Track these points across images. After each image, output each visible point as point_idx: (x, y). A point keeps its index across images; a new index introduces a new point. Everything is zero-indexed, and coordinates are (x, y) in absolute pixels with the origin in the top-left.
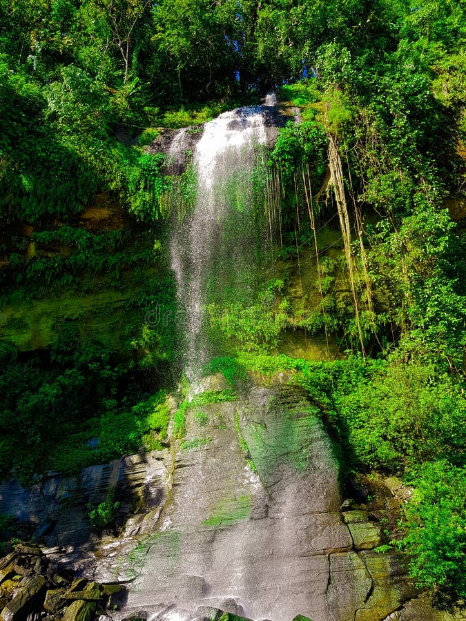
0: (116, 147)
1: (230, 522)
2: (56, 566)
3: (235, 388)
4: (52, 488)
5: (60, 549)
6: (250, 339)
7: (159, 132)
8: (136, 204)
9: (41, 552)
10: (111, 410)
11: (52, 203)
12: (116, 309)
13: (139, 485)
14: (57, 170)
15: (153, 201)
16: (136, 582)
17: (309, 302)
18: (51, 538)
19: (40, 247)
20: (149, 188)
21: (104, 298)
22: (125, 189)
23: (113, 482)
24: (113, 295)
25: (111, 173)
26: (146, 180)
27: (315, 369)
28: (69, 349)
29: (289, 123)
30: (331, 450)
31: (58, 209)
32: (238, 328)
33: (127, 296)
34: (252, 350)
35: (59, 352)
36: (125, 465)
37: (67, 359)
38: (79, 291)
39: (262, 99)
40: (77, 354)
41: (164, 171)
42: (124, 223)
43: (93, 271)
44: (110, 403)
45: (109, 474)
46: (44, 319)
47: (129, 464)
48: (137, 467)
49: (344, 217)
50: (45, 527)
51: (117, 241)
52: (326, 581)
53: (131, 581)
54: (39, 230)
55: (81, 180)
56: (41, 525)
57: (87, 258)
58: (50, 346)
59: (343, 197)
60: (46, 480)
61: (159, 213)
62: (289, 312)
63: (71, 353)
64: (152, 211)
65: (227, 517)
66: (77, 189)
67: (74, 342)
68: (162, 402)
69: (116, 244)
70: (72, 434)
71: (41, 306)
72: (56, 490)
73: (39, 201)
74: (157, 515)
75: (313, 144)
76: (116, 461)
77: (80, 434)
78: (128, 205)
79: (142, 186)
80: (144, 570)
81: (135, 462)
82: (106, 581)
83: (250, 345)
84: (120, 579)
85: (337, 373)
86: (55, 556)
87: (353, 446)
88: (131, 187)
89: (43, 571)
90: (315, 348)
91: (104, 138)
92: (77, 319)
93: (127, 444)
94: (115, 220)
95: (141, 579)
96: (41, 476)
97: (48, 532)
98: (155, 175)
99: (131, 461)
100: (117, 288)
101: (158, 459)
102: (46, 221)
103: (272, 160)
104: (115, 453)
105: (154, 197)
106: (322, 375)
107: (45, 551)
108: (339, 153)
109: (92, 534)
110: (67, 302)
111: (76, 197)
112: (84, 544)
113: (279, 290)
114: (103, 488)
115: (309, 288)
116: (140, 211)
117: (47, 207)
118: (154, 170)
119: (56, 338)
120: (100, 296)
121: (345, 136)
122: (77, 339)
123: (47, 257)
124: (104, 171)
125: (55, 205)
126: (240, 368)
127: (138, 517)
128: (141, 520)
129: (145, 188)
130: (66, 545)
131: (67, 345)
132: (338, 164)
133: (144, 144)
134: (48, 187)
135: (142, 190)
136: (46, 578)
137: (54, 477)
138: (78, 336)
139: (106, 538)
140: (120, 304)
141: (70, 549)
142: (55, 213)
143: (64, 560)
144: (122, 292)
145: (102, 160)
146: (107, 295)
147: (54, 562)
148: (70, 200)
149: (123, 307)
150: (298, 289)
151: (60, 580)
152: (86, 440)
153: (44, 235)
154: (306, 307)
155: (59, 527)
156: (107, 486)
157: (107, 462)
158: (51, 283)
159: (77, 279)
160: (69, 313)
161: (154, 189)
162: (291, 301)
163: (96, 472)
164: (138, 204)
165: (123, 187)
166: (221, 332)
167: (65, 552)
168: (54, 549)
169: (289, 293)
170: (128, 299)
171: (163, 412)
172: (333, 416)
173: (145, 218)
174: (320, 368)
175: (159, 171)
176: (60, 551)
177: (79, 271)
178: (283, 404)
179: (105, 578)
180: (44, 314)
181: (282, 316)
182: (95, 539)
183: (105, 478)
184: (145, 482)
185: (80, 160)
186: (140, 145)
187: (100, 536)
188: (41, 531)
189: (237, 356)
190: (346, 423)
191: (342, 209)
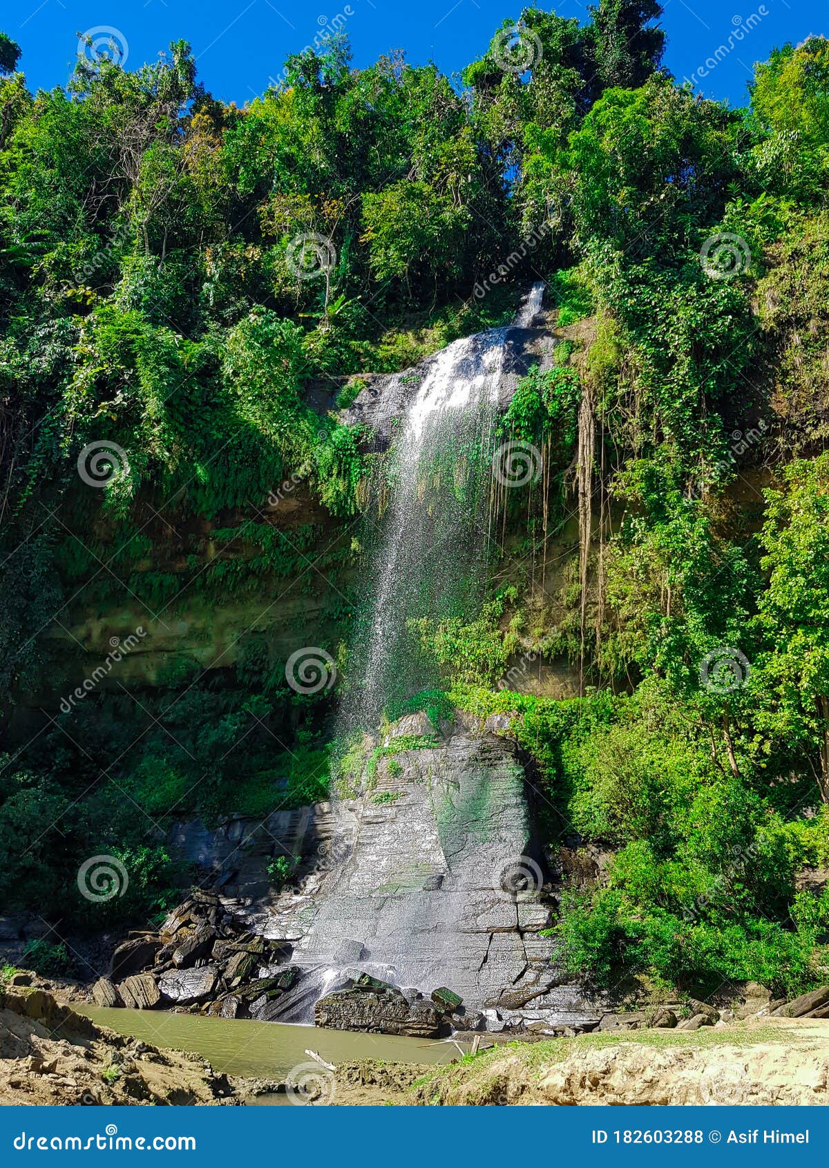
0: (306, 416)
1: (407, 891)
2: (230, 918)
3: (440, 733)
4: (237, 833)
5: (238, 901)
6: (469, 666)
7: (365, 383)
8: (329, 493)
9: (219, 903)
10: (305, 744)
11: (231, 496)
12: (308, 621)
13: (327, 838)
14: (236, 453)
15: (349, 491)
16: (303, 941)
17: (550, 616)
18: (231, 889)
19: (219, 547)
20: (344, 473)
21: (293, 607)
22: (315, 474)
23: (301, 832)
24: (305, 603)
25: (299, 454)
26: (341, 462)
27: (544, 711)
28: (256, 668)
29: (532, 369)
30: (524, 821)
31: (238, 502)
32: (456, 651)
33: (322, 605)
34: (471, 681)
35: (245, 671)
36: (315, 814)
37: (255, 679)
38: (266, 598)
39: (524, 298)
40: (265, 674)
41: (363, 449)
42: (315, 515)
43: (281, 575)
44: (303, 735)
45: (298, 822)
46: (228, 630)
47: (318, 812)
48: (327, 816)
49: (585, 514)
50: (228, 876)
51: (307, 540)
52: (482, 960)
53: (297, 940)
54: (219, 527)
55: (263, 467)
56: (224, 872)
57: (272, 560)
58: (235, 663)
59: (588, 486)
60: (230, 823)
61: (355, 508)
62: (523, 631)
63: (260, 672)
64: (346, 503)
65: (404, 884)
66: (259, 478)
67: (262, 661)
68: (359, 742)
69: (306, 543)
70: (260, 770)
71: (226, 614)
72: (241, 835)
73: (217, 495)
74: (338, 875)
75: (560, 403)
76: (306, 808)
77: (269, 772)
78: (318, 496)
79: (335, 471)
80: (311, 931)
81: (325, 810)
82: (274, 937)
83: (468, 674)
84: (288, 937)
85: (573, 716)
86: (234, 908)
87: (572, 813)
88: (323, 473)
89: (218, 922)
90: (556, 679)
91: (293, 404)
92: (264, 631)
93: (317, 789)
94: (306, 512)
95: (307, 939)
96: (226, 818)
97: (228, 882)
98: (352, 455)
99: (321, 810)
100: (310, 596)
101: (350, 810)
102: (225, 517)
103: (504, 427)
104: (304, 798)
105: (349, 485)
106: (552, 719)
107: (224, 902)
108: (594, 416)
109: (271, 889)
110: (253, 610)
111: (259, 487)
112: (262, 897)
113: (512, 601)
114: (289, 839)
115: (551, 598)
116: (333, 503)
117: (225, 501)
118: (351, 449)
119: (242, 654)
120: (291, 605)
121: (606, 389)
122: (264, 657)
123: (228, 559)
124: (290, 453)
125: (235, 497)
126: (450, 706)
127: (319, 875)
128: (322, 878)
129: (339, 473)
130: (245, 898)
131: (254, 663)
132: (589, 434)
133: (344, 407)
134: (227, 476)
135: (335, 476)
136: (218, 929)
137: (240, 820)
138: (266, 654)
139: (285, 895)
140: (315, 614)
141: (248, 902)
142: (235, 507)
143: (241, 913)
144: (316, 599)
145: (288, 439)
146: (298, 603)
147: (230, 914)
148: (252, 490)
149: (317, 618)
150: (537, 599)
151: (229, 931)
152: (275, 781)
153: (223, 533)
154: (546, 624)
155: (240, 877)
156: (295, 835)
157: (295, 808)
158: (234, 589)
159: (264, 584)
160: (255, 623)
161: (350, 474)
162: (526, 616)
163: (284, 819)
164: (330, 495)
165: (313, 473)
166: (433, 656)
167: (243, 904)
168: (232, 901)
169: (526, 604)
170: (323, 609)
171: (358, 755)
172: (550, 775)
173: (339, 511)
174: (552, 709)
175: (358, 449)
176: (238, 903)
177: (265, 576)
178: (484, 759)
179: (273, 935)
180: (229, 623)
181: (511, 637)
182: (273, 894)
183: (293, 826)
184: (334, 835)
185: (262, 440)
186: (337, 409)
187: (279, 892)
188: (223, 881)
189: (450, 689)
190: (571, 782)
191: (585, 502)
